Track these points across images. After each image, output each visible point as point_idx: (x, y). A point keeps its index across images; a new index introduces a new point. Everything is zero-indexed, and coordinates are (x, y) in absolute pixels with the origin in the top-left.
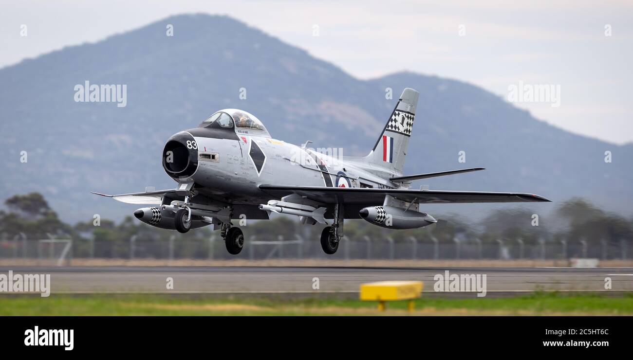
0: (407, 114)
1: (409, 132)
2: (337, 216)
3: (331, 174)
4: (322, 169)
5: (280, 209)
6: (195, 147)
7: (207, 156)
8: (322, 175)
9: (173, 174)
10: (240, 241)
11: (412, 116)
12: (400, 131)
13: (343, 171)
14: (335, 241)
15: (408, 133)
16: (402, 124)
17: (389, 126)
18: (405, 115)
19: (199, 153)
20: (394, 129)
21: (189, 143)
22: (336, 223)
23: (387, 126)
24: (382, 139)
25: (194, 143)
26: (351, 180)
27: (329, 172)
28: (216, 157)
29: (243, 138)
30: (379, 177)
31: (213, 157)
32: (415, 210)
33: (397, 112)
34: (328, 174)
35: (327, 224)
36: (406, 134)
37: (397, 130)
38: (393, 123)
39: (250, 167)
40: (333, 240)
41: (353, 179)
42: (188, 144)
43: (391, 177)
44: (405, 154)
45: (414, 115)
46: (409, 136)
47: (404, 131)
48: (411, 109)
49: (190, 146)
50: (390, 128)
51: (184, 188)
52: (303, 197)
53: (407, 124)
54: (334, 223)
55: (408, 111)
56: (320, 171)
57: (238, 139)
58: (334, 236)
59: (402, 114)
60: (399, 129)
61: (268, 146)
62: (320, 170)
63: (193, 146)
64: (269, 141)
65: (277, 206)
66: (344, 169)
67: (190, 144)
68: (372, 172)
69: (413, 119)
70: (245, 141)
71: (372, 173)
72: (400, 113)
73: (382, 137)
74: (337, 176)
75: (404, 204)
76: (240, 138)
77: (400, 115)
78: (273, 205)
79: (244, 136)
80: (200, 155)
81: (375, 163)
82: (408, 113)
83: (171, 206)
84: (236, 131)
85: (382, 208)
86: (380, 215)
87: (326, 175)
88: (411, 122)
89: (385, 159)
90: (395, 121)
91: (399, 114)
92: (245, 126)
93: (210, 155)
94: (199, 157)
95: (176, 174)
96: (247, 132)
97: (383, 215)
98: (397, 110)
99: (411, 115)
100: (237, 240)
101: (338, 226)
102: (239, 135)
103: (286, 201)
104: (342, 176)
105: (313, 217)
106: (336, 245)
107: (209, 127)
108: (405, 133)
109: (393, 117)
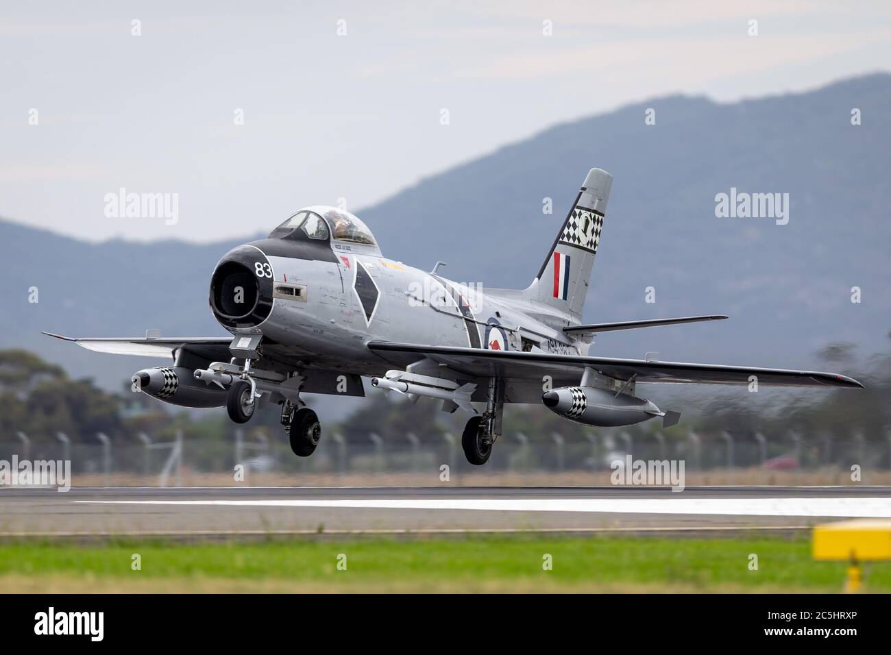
0: (593, 215)
1: (595, 245)
2: (492, 399)
3: (478, 323)
4: (465, 314)
5: (403, 385)
6: (269, 274)
7: (289, 291)
8: (465, 325)
9: (228, 319)
10: (314, 433)
11: (600, 217)
12: (581, 244)
13: (495, 317)
14: (488, 442)
15: (593, 248)
16: (585, 232)
17: (564, 236)
18: (590, 216)
19: (275, 284)
20: (571, 241)
21: (259, 266)
22: (491, 411)
23: (561, 235)
24: (552, 259)
25: (267, 267)
26: (507, 333)
27: (475, 319)
28: (302, 292)
29: (345, 259)
30: (548, 326)
31: (298, 292)
32: (629, 394)
33: (577, 211)
34: (474, 322)
35: (477, 412)
36: (590, 249)
37: (576, 243)
38: (571, 231)
39: (355, 311)
40: (484, 440)
41: (511, 331)
42: (258, 269)
43: (566, 326)
44: (587, 285)
45: (603, 215)
46: (594, 252)
47: (588, 244)
48: (598, 206)
49: (260, 272)
50: (565, 240)
51: (244, 344)
52: (440, 365)
53: (593, 231)
54: (487, 411)
55: (595, 208)
56: (461, 318)
57: (337, 261)
58: (486, 434)
59: (585, 214)
60: (579, 241)
61: (382, 273)
62: (461, 315)
63: (266, 272)
64: (383, 264)
65: (400, 380)
66: (498, 314)
67: (261, 269)
68: (537, 317)
69: (602, 222)
70: (348, 265)
71: (537, 319)
72: (583, 211)
73: (553, 254)
74: (487, 325)
75: (612, 383)
76: (340, 260)
77: (583, 217)
78: (394, 380)
79: (346, 256)
80: (277, 288)
81: (541, 301)
82: (595, 212)
83: (209, 372)
84: (332, 245)
85: (581, 391)
86: (578, 402)
87: (470, 322)
88: (599, 227)
89: (556, 295)
90: (575, 226)
91: (580, 214)
92: (345, 237)
93: (292, 289)
94: (275, 291)
95: (234, 320)
96: (349, 248)
97: (582, 402)
98: (578, 208)
99: (597, 215)
100: (310, 432)
101: (493, 416)
102: (338, 253)
103: (414, 371)
104: (494, 326)
105: (454, 400)
106: (486, 449)
107: (288, 238)
108: (589, 247)
109: (571, 220)
